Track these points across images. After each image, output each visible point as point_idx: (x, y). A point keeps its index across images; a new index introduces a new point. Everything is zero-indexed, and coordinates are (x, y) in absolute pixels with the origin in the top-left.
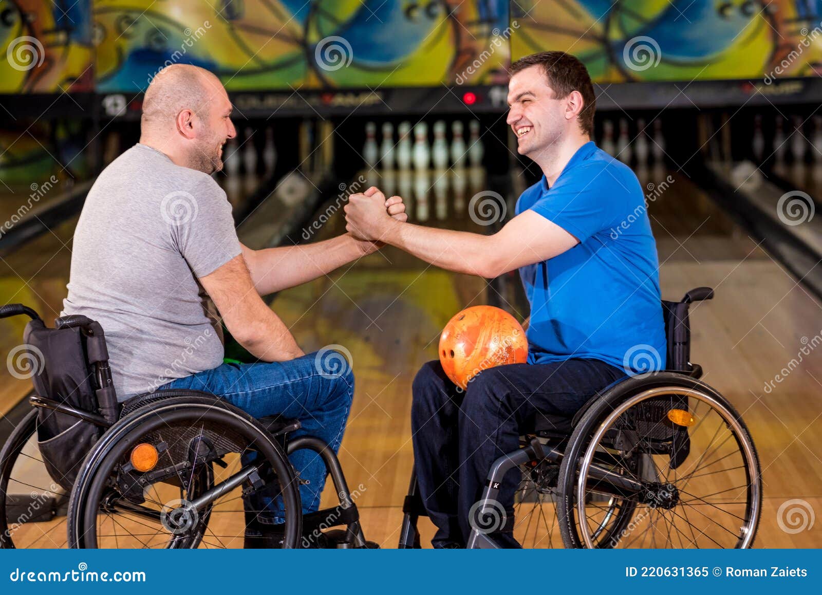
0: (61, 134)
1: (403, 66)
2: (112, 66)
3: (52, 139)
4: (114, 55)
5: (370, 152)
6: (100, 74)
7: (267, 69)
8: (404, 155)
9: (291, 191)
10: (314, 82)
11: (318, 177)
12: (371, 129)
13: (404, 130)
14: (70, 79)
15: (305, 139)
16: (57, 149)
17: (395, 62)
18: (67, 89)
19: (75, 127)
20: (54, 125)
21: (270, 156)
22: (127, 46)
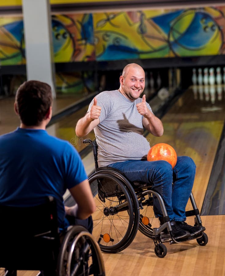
0: (85, 76)
1: (203, 48)
2: (101, 51)
3: (82, 77)
4: (102, 48)
5: (194, 79)
6: (98, 54)
7: (155, 51)
8: (206, 80)
9: (163, 95)
10: (172, 55)
11: (174, 89)
12: (194, 70)
13: (206, 71)
14: (87, 57)
15: (170, 75)
16: (84, 81)
17: (201, 47)
18: (86, 60)
19: (90, 74)
20: (83, 73)
21: (159, 81)
22: (107, 44)
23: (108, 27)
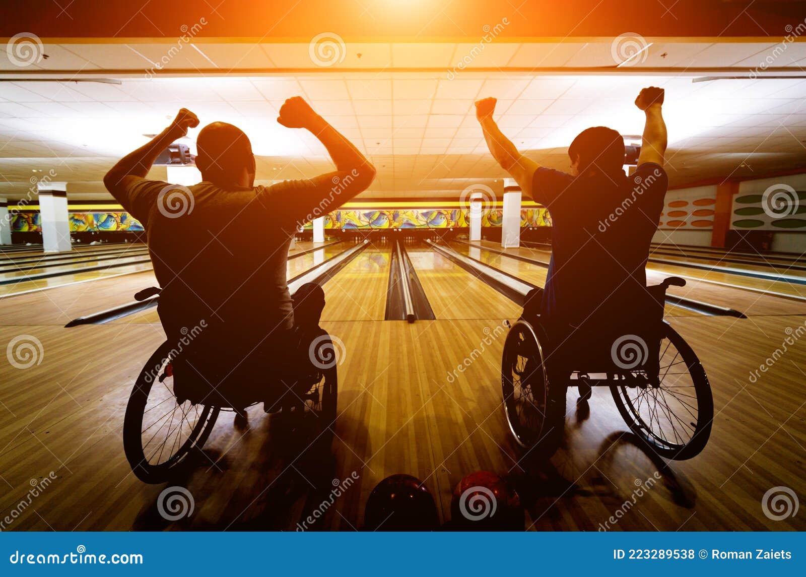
22: (346, 223)
23: (346, 216)
